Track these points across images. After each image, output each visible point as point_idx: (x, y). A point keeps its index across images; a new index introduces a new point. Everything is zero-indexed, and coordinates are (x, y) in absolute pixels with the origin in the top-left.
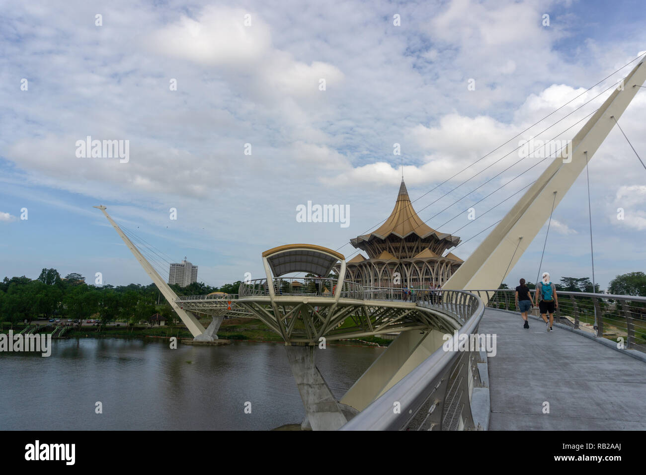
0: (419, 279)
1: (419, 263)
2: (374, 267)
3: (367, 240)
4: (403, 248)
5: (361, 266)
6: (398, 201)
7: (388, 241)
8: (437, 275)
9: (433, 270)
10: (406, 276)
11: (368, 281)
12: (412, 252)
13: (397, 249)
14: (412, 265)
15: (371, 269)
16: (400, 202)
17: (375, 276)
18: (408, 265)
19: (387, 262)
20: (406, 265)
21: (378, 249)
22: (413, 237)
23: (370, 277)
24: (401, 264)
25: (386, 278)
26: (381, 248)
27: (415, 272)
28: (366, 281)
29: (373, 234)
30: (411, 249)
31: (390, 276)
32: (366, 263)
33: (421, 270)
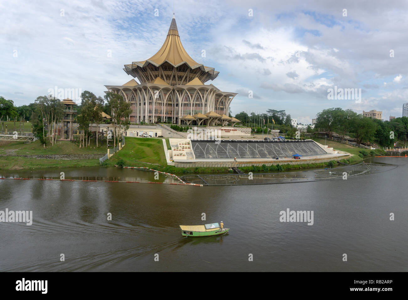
0: (190, 104)
1: (192, 90)
2: (149, 90)
3: (142, 67)
4: (174, 76)
5: (135, 90)
6: (169, 35)
7: (161, 69)
8: (206, 101)
9: (203, 97)
10: (177, 100)
11: (142, 104)
12: (181, 81)
13: (168, 77)
14: (185, 91)
15: (146, 93)
16: (171, 36)
17: (150, 99)
18: (181, 91)
19: (162, 88)
20: (178, 91)
21: (151, 76)
22: (184, 67)
23: (145, 100)
24: (174, 90)
25: (160, 102)
26: (154, 75)
27: (187, 98)
28: (140, 104)
29: (148, 61)
30: (180, 78)
31: (163, 101)
32: (141, 88)
33: (192, 96)
